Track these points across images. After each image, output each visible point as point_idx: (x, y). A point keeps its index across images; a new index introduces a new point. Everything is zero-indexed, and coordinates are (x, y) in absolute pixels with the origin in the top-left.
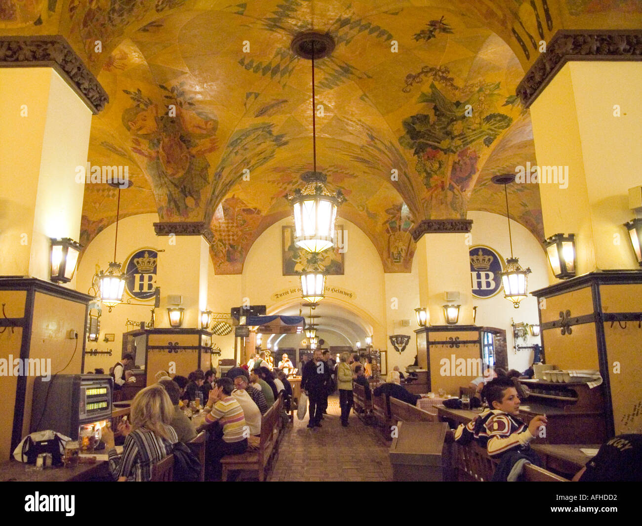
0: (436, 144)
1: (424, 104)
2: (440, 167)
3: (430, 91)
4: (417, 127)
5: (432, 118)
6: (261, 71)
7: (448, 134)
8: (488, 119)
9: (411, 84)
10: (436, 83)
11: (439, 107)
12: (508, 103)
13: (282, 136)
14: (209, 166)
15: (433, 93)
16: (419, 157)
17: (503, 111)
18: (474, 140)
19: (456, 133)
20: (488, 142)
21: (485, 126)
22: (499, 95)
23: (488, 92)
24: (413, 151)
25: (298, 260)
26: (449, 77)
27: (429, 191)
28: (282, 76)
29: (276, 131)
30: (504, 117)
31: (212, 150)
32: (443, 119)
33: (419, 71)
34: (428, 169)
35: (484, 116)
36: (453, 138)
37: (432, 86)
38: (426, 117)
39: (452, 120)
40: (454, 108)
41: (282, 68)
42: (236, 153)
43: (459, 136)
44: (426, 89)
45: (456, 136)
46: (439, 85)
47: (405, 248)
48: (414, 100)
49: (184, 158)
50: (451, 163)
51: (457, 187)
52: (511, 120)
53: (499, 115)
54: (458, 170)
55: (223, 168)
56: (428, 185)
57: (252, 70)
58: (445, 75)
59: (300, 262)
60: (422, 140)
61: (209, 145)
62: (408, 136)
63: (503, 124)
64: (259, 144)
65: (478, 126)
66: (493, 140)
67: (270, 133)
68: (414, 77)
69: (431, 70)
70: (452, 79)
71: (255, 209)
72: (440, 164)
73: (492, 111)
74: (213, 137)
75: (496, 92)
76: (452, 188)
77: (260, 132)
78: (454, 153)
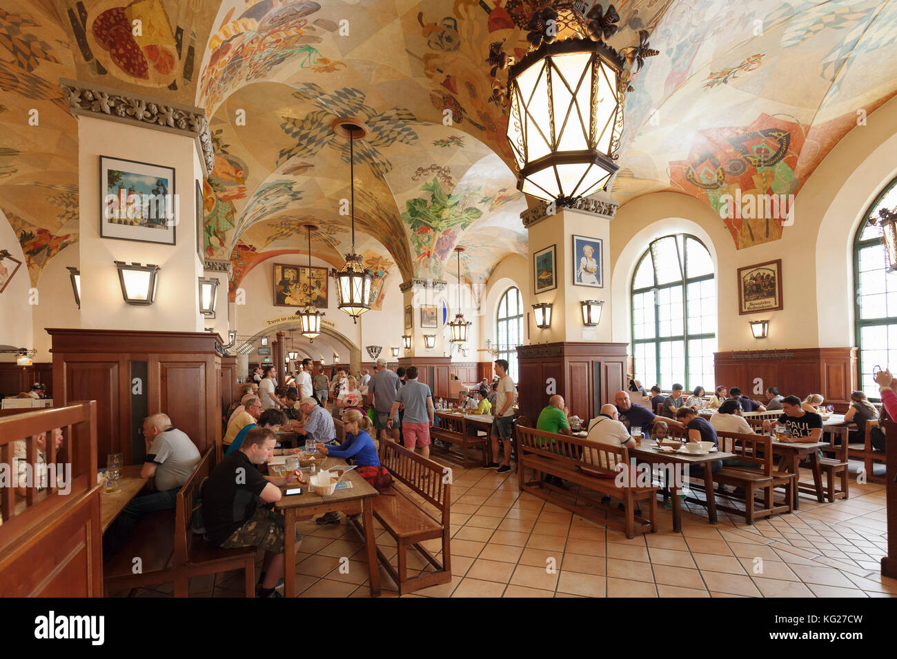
0: (429, 223)
1: (425, 191)
2: (429, 240)
3: (432, 183)
4: (417, 208)
5: (429, 203)
6: (299, 137)
7: (439, 217)
8: (467, 210)
9: (420, 175)
10: (438, 178)
11: (436, 196)
12: (483, 201)
13: (299, 192)
14: (235, 211)
15: (434, 185)
16: (414, 231)
17: (478, 206)
18: (454, 224)
19: (444, 217)
20: (464, 227)
21: (464, 215)
22: (479, 195)
23: (472, 191)
24: (410, 226)
25: (288, 294)
26: (449, 175)
27: (418, 257)
28: (316, 145)
29: (295, 188)
30: (478, 211)
31: (238, 197)
32: (437, 206)
33: (429, 167)
34: (420, 241)
35: (464, 209)
36: (441, 221)
37: (435, 180)
38: (425, 201)
39: (444, 207)
40: (446, 198)
41: (317, 139)
42: (259, 202)
43: (446, 219)
44: (430, 181)
45: (443, 220)
46: (440, 180)
47: (377, 291)
48: (420, 187)
49: (210, 200)
50: (437, 238)
51: (439, 257)
52: (482, 213)
53: (475, 209)
54: (441, 244)
55: (246, 215)
56: (418, 252)
57: (291, 134)
58: (446, 173)
59: (290, 296)
60: (418, 218)
61: (236, 192)
62: (409, 214)
63: (476, 215)
64: (278, 197)
65: (460, 214)
66: (468, 225)
67: (290, 189)
68: (423, 171)
69: (438, 168)
70: (450, 178)
71: (251, 246)
72: (429, 238)
73: (471, 205)
74: (242, 186)
75: (477, 192)
76: (435, 257)
77: (282, 187)
78: (440, 231)
